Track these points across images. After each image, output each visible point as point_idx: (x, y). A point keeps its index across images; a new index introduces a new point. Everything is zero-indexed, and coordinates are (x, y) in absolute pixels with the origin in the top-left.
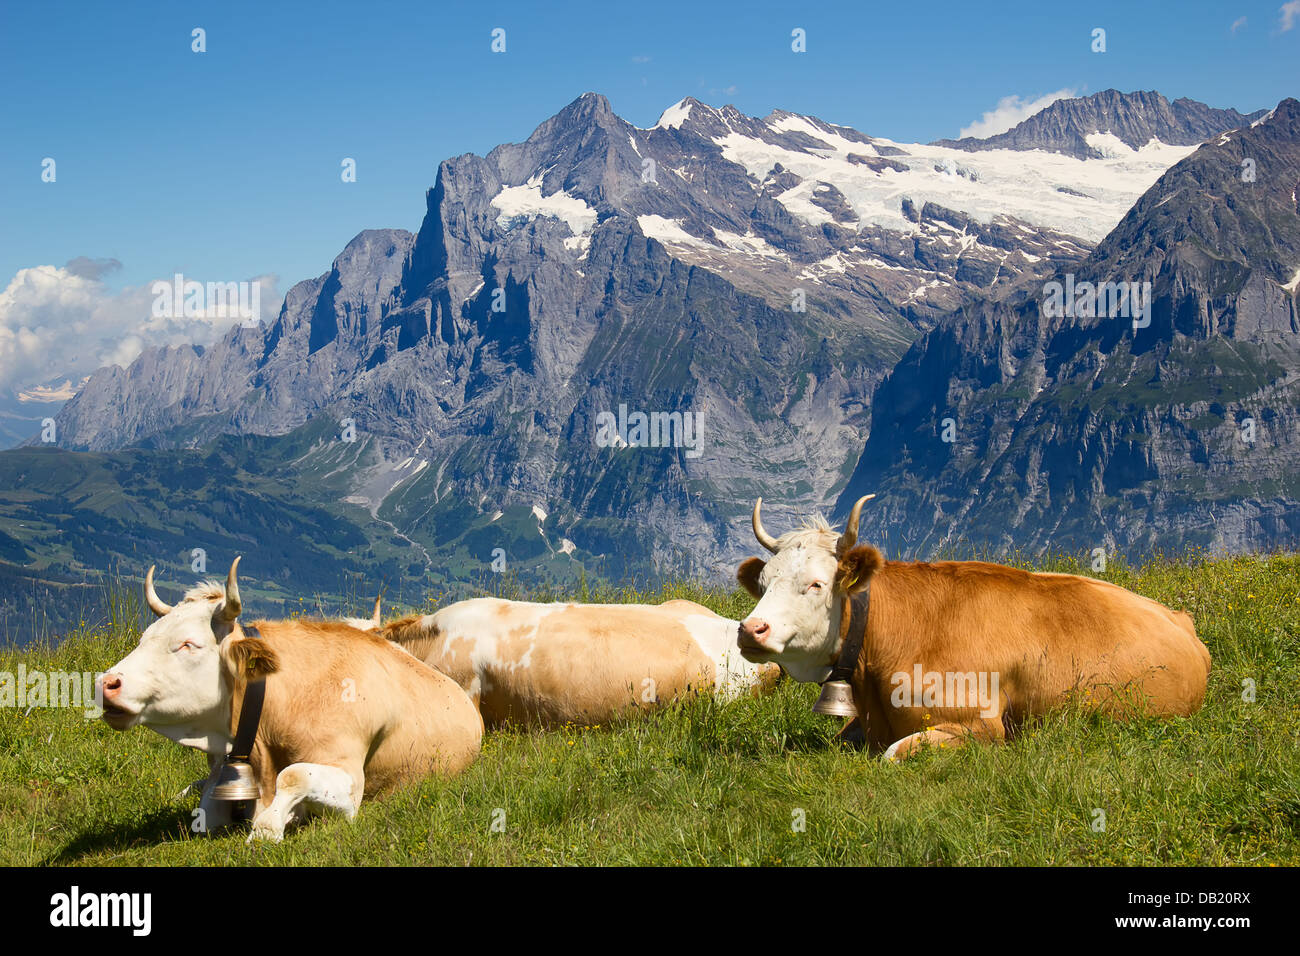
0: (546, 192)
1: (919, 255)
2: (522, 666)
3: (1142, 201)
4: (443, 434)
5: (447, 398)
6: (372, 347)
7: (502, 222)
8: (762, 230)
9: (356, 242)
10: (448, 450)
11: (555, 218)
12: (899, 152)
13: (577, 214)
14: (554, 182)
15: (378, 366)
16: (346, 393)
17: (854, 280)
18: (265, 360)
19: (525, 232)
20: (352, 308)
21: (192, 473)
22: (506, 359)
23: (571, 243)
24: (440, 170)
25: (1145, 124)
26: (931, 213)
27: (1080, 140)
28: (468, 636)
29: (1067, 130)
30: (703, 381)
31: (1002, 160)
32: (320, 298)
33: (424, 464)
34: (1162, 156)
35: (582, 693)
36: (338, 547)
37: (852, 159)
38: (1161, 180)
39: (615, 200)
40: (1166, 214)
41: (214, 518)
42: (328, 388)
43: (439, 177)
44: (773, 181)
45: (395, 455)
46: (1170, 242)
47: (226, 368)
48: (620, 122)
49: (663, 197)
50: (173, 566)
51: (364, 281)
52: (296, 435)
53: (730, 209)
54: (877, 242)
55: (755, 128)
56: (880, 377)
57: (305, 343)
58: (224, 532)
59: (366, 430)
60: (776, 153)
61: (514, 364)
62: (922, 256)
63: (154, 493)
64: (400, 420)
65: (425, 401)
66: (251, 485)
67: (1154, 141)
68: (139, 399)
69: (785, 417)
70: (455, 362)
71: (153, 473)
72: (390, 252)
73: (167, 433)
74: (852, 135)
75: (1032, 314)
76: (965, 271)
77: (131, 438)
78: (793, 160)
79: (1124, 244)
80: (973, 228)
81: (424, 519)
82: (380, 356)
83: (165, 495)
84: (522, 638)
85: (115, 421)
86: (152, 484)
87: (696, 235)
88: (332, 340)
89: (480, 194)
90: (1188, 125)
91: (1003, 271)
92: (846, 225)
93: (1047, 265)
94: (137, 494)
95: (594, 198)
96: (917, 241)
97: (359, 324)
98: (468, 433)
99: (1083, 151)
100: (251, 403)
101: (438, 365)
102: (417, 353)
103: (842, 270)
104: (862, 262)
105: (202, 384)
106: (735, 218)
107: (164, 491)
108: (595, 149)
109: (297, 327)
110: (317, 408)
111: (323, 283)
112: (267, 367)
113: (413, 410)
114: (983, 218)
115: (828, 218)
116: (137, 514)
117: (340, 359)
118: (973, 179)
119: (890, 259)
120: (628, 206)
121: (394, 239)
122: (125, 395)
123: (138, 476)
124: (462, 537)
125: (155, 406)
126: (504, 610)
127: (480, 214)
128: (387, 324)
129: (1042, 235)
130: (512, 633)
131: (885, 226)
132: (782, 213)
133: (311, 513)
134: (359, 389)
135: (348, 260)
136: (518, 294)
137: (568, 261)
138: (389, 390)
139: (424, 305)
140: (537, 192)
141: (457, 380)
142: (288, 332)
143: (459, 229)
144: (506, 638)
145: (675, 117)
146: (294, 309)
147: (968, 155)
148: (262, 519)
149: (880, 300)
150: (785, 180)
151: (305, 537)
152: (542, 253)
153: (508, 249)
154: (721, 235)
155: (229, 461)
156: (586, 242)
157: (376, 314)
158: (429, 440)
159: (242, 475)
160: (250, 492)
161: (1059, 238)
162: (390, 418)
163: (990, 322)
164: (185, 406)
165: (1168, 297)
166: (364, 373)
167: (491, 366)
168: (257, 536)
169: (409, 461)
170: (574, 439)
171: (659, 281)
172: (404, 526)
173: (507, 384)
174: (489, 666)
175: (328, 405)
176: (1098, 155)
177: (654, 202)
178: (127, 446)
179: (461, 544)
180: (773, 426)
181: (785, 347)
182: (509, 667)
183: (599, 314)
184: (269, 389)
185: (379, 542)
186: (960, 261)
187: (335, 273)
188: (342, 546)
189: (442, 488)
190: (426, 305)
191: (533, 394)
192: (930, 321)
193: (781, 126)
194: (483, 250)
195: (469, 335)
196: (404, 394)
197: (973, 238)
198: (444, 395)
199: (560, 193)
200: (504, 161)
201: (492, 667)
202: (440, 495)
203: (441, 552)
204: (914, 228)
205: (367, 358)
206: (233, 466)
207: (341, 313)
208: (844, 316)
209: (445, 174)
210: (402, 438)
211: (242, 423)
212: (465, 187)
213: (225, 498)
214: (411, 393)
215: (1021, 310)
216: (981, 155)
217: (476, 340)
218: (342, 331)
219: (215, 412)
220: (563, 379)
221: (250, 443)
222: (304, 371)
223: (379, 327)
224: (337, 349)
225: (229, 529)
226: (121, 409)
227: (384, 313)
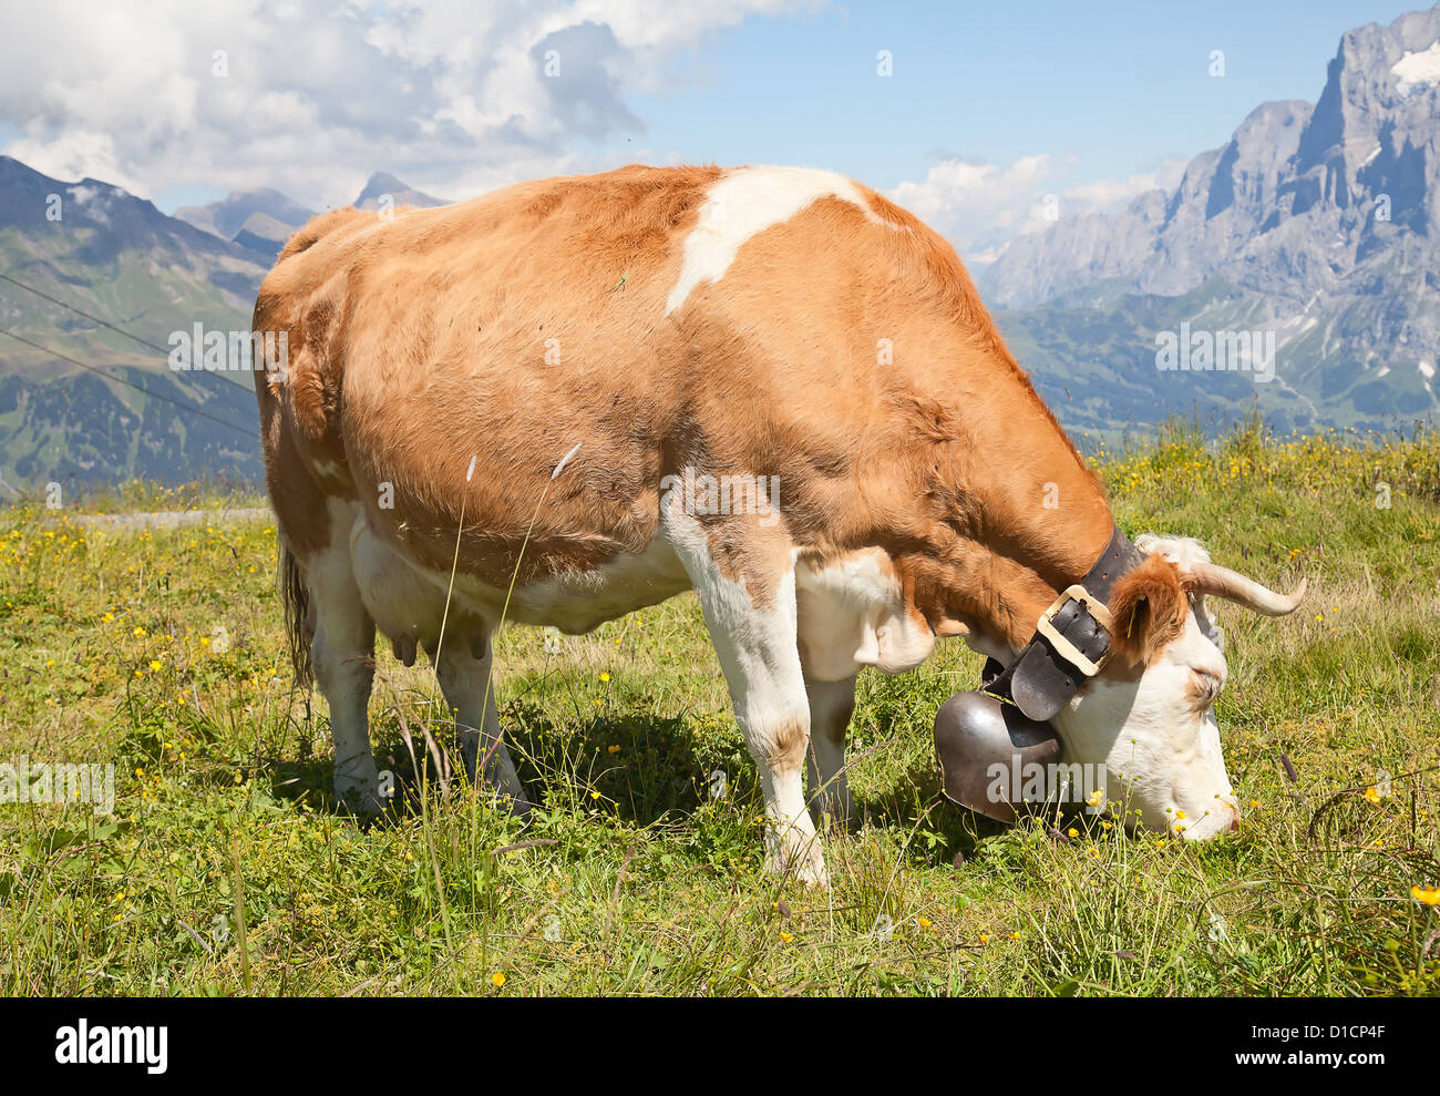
4: (1332, 294)
5: (1337, 260)
6: (1267, 211)
7: (1402, 88)
9: (1256, 114)
10: (1337, 310)
15: (1272, 230)
16: (1240, 256)
18: (1166, 226)
19: (1425, 97)
20: (1249, 175)
21: (1097, 329)
22: (1400, 223)
24: (1342, 41)
32: (1219, 168)
33: (1312, 322)
36: (1228, 398)
41: (1115, 370)
42: (1223, 251)
43: (1341, 48)
45: (1285, 314)
47: (1129, 234)
50: (1079, 412)
51: (1261, 151)
52: (1191, 295)
57: (1202, 209)
58: (1124, 382)
59: (1258, 290)
61: (1407, 227)
63: (1062, 347)
64: (1291, 281)
65: (1316, 263)
66: (1149, 340)
68: (1053, 263)
70: (1346, 225)
71: (1062, 328)
72: (1289, 122)
73: (1075, 292)
77: (1045, 297)
81: (1310, 375)
82: (1274, 221)
83: (1073, 348)
85: (1031, 282)
86: (1062, 338)
88: (1228, 205)
89: (1381, 61)
94: (1048, 348)
97: (1255, 191)
98: (1358, 293)
100: (1152, 265)
101: (1330, 229)
102: (1310, 217)
105: (1107, 248)
107: (1072, 345)
109: (1196, 194)
110: (1212, 269)
111: (1222, 154)
112: (1167, 233)
113: (1304, 271)
116: (1049, 366)
117: (1235, 225)
121: (1292, 109)
122: (1040, 258)
123: (1049, 331)
124: (1347, 392)
125: (1065, 268)
127: (1381, 82)
128: (1282, 190)
134: (1252, 252)
135: (1247, 130)
136: (1414, 159)
138: (1282, 254)
139: (1320, 171)
141: (1348, 243)
142: (1188, 200)
143: (1358, 98)
146: (1194, 179)
151: (1197, 388)
153: (1406, 115)
155: (1130, 318)
157: (1272, 181)
158: (1318, 300)
159: (1142, 331)
162: (1281, 279)
164: (1092, 268)
166: (1258, 238)
167: (1384, 228)
169: (1297, 320)
172: (1292, 380)
173: (1399, 244)
175: (1223, 268)
178: (1041, 305)
179: (1347, 398)
184: (1167, 252)
185: (1267, 394)
187: (1234, 144)
188: (1232, 397)
189: (1330, 345)
190: (1321, 172)
191: (1425, 255)
194: (1382, 117)
195: (1363, 199)
196: (1296, 257)
198: (1335, 256)
200: (1408, 29)
202: (1328, 349)
203: (1327, 404)
205: (1262, 223)
206: (1133, 323)
207: (1239, 181)
209: (1347, 45)
210: (1293, 297)
211: (1142, 284)
212: (1366, 57)
213: (1124, 350)
214: (1303, 256)
217: (1369, 203)
218: (1238, 198)
219: (1119, 275)
221: (1149, 302)
222: (1201, 237)
223: (1274, 194)
224: (1232, 215)
225: (1129, 380)
226: (1036, 271)
227: (1279, 182)
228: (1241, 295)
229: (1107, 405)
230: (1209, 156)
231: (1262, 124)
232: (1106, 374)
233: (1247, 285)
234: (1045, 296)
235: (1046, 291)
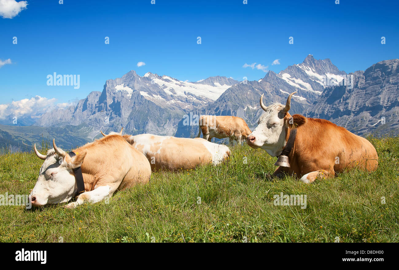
0: (124, 87)
1: (186, 101)
2: (158, 153)
3: (223, 94)
4: (105, 127)
6: (93, 111)
7: (117, 91)
8: (161, 95)
9: (91, 93)
10: (106, 129)
11: (126, 91)
12: (184, 83)
13: (130, 90)
14: (126, 85)
15: (94, 115)
16: (88, 119)
17: (176, 104)
18: (75, 112)
19: (120, 93)
20: (90, 104)
21: (61, 131)
22: (116, 115)
23: (128, 95)
24: (106, 82)
25: (224, 82)
26: (189, 94)
27: (213, 84)
28: (142, 144)
29: (211, 82)
30: (150, 120)
31: (201, 86)
32: (84, 102)
34: (226, 87)
35: (176, 161)
37: (176, 84)
38: (226, 91)
39: (136, 88)
40: (226, 96)
42: (85, 118)
43: (106, 83)
44: (163, 87)
45: (96, 130)
46: (227, 101)
47: (68, 114)
48: (138, 75)
49: (144, 88)
51: (92, 100)
52: (78, 126)
53: (155, 91)
54: (180, 98)
55: (160, 78)
56: (179, 121)
57: (82, 110)
58: (66, 142)
60: (164, 82)
61: (118, 115)
62: (187, 101)
63: (54, 135)
64: (97, 124)
65: (102, 121)
66: (71, 134)
67: (225, 85)
68: (52, 118)
69: (163, 127)
70: (107, 114)
71: (54, 131)
72: (97, 95)
73: (57, 124)
74: (176, 80)
75: (204, 112)
76: (194, 104)
78: (166, 84)
79: (220, 101)
80: (196, 97)
82: (94, 113)
84: (158, 145)
85: (48, 122)
86: (54, 133)
87: (149, 95)
88: (86, 109)
89: (113, 86)
90: (230, 82)
91: (200, 104)
92: (175, 95)
93: (207, 104)
94: (51, 135)
95: (132, 88)
96: (186, 98)
97: (91, 107)
98: (109, 127)
99: (213, 85)
100: (72, 120)
101: (104, 115)
102: (101, 113)
103: (174, 103)
104: (177, 101)
105: (63, 116)
106: (156, 93)
107: (56, 134)
108: (133, 80)
109: (80, 107)
110: (83, 121)
111: (85, 100)
112: (75, 114)
113: (100, 122)
114: (197, 95)
115: (172, 94)
117: (87, 113)
118: (196, 89)
119: (182, 101)
120: (138, 90)
121: (98, 93)
122: (50, 117)
123: (52, 131)
125: (55, 120)
126: (152, 138)
127: (113, 90)
128: (96, 107)
129: (206, 99)
130: (155, 144)
131: (181, 96)
132: (164, 92)
133: (81, 139)
134: (91, 118)
135: (90, 96)
136: (119, 103)
137: (127, 98)
138: (96, 119)
140: (123, 86)
141: (108, 117)
142: (79, 108)
143: (109, 92)
144: (153, 145)
145: (147, 75)
146: (80, 104)
147: (195, 85)
148: (73, 140)
149: (180, 107)
150: (165, 87)
151: (80, 143)
152: (123, 97)
153: (117, 96)
154: (154, 95)
155: (67, 129)
156: (131, 95)
157: (94, 106)
158: (102, 128)
159: (70, 132)
160: (71, 135)
161: (209, 99)
162: (96, 124)
163: (198, 112)
164: (60, 120)
165: (226, 110)
166: (92, 116)
167: (114, 115)
168: (72, 143)
169: (99, 131)
170: (127, 129)
171: (143, 103)
173: (116, 118)
174: (148, 153)
175: (85, 121)
176: (216, 86)
177: (143, 89)
180: (161, 128)
181: (164, 115)
182: (154, 154)
183: (133, 108)
184: (75, 118)
186: (193, 102)
187: (87, 98)
190: (103, 105)
191: (121, 121)
192: (188, 112)
193: (165, 78)
194: (113, 96)
195: (110, 110)
197: (195, 98)
198: (105, 120)
199: (127, 87)
200: (117, 81)
201: (149, 153)
204: (186, 96)
205: (92, 113)
206: (68, 131)
207: (88, 105)
208: (174, 110)
209: (107, 82)
210: (98, 127)
211: (70, 123)
212: (110, 85)
214: (99, 119)
215: (203, 111)
216: (197, 85)
217: (111, 111)
218: (88, 108)
219: (65, 121)
220: (126, 118)
221: (71, 127)
222: (81, 115)
223: (95, 108)
224: (87, 111)
225: (67, 141)
226: (49, 120)
227: (95, 106)
228: (88, 126)
229: (63, 146)
230: (83, 100)
231: (92, 95)
232: (63, 140)
233: (90, 124)
234: (51, 125)
235: (51, 123)
